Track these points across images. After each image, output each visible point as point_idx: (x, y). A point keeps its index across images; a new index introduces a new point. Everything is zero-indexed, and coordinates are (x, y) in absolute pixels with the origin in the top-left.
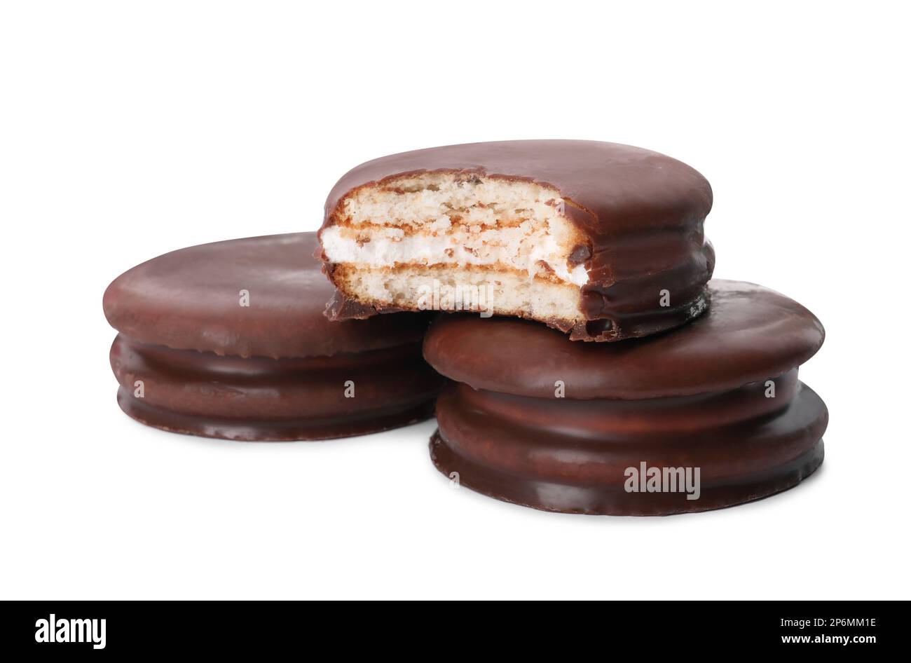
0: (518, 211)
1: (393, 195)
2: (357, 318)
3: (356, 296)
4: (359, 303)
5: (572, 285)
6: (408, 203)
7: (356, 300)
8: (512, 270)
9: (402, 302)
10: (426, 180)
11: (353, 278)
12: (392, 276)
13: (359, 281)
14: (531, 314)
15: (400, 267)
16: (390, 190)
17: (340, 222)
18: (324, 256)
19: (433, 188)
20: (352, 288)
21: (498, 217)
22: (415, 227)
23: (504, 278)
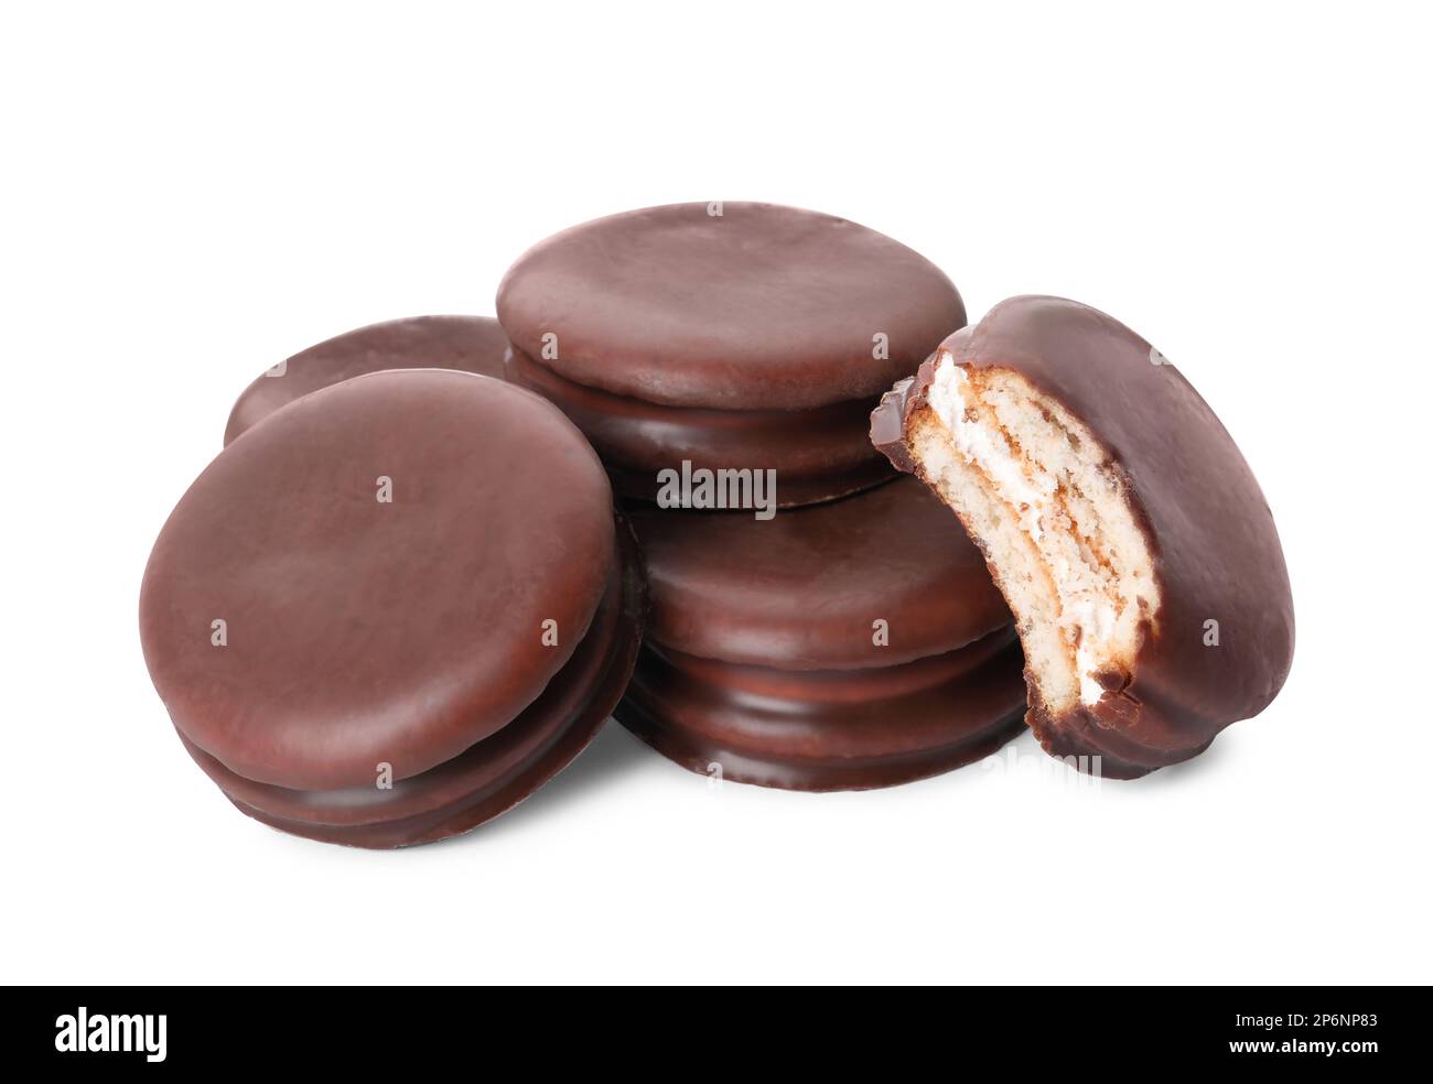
0: (1113, 553)
1: (1039, 414)
2: (892, 462)
3: (912, 446)
4: (909, 453)
5: (1077, 680)
6: (1041, 433)
7: (909, 450)
8: (1053, 583)
9: (941, 489)
10: (1077, 428)
11: (926, 430)
12: (958, 468)
13: (927, 438)
14: (1023, 633)
15: (974, 467)
16: (1040, 407)
17: (971, 376)
18: (926, 389)
19: (1074, 441)
20: (916, 437)
21: (1093, 536)
22: (1023, 455)
23: (1039, 578)
